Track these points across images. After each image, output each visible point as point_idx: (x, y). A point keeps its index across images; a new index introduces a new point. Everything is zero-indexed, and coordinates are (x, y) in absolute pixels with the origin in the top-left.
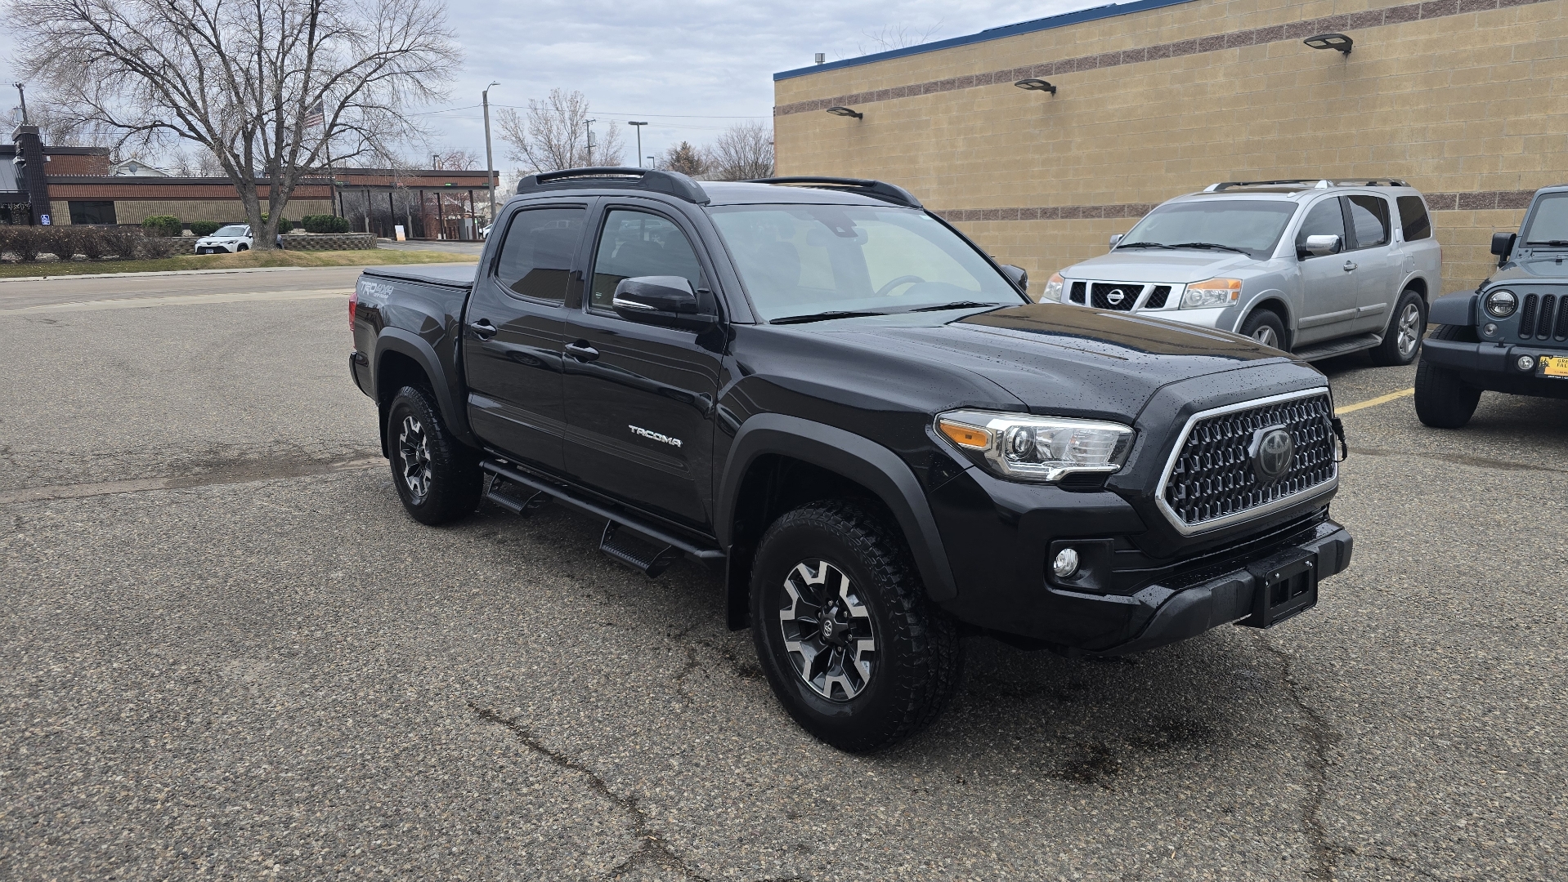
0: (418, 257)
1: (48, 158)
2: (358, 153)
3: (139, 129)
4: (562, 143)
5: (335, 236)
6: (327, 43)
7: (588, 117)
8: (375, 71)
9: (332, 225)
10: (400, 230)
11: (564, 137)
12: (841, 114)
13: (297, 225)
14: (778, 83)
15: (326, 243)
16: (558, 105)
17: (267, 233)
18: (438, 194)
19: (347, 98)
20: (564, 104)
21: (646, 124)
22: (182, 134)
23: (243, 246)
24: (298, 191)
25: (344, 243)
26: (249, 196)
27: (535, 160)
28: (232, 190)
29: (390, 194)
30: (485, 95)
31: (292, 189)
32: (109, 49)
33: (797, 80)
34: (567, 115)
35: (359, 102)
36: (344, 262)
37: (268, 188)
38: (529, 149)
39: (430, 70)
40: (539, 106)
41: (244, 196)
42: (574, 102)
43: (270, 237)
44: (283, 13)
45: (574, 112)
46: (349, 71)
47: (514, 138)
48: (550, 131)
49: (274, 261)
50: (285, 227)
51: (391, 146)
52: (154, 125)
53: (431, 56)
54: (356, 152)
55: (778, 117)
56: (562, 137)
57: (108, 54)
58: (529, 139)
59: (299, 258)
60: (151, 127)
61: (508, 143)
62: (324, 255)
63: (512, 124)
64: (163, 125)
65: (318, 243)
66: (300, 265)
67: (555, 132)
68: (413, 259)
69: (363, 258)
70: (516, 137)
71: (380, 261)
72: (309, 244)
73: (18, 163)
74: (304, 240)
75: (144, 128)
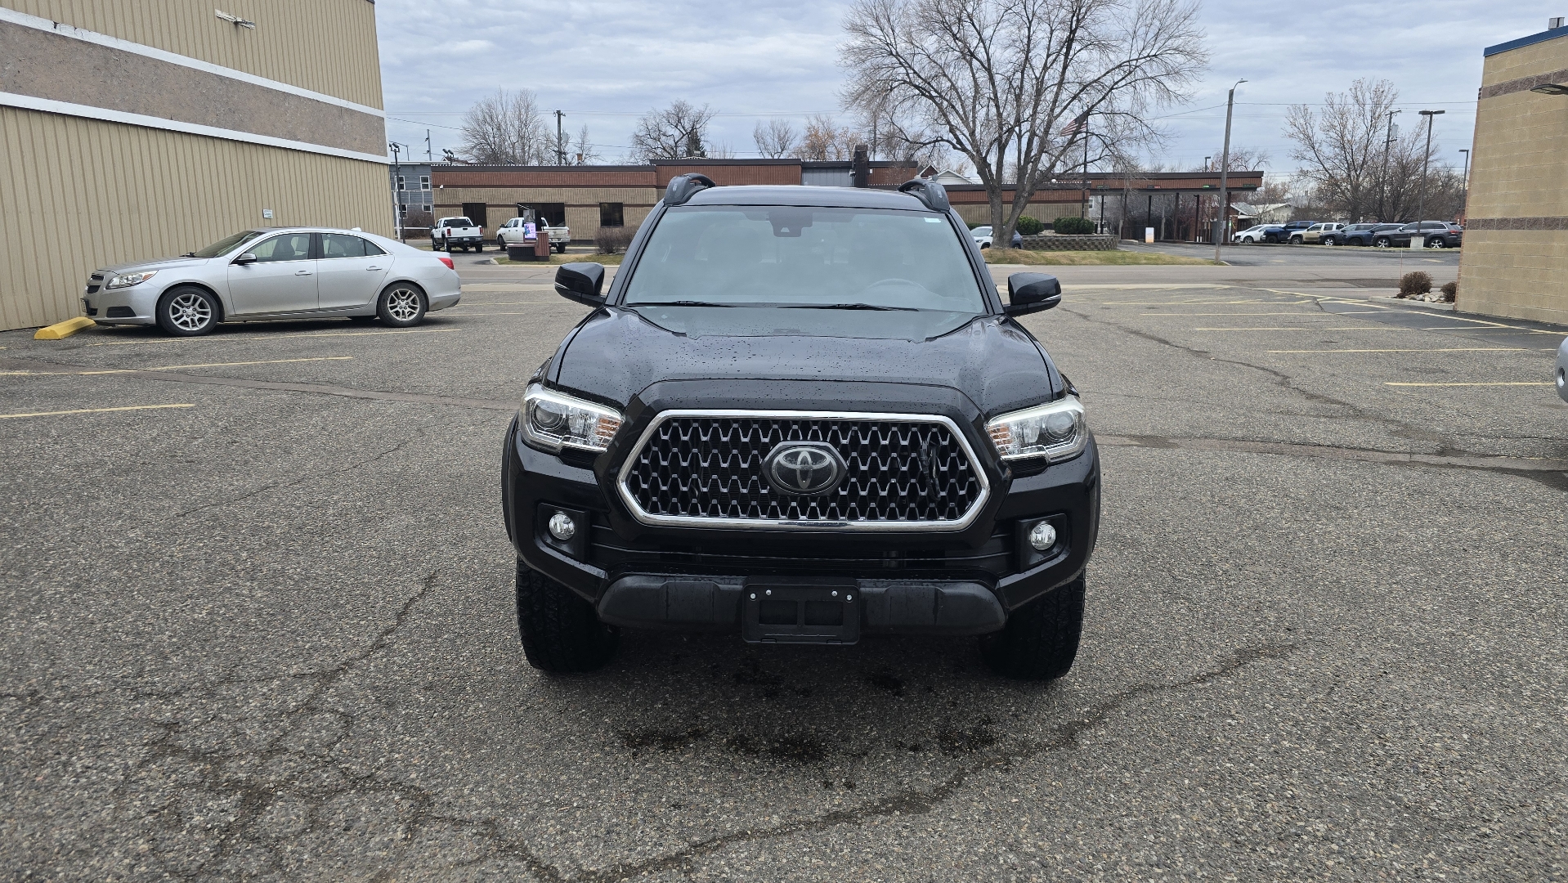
0: (1136, 258)
1: (871, 171)
2: (1100, 158)
3: (925, 144)
4: (1357, 139)
5: (1076, 237)
6: (1084, 55)
7: (1393, 108)
8: (1123, 78)
9: (1078, 227)
10: (1150, 233)
11: (1361, 132)
12: (1552, 93)
13: (1048, 226)
14: (1489, 59)
15: (1069, 244)
16: (1360, 97)
17: (1004, 234)
18: (1198, 196)
19: (1093, 106)
20: (1367, 95)
21: (1443, 112)
22: (955, 147)
23: (986, 245)
24: (1038, 195)
25: (1085, 244)
26: (995, 200)
27: (1321, 158)
28: (983, 196)
29: (1150, 197)
30: (1231, 93)
31: (1031, 194)
32: (906, 78)
33: (1513, 54)
34: (1368, 108)
35: (1103, 110)
36: (1065, 261)
37: (1012, 194)
38: (1316, 146)
39: (1174, 73)
40: (1337, 100)
41: (992, 201)
42: (1379, 94)
43: (1006, 237)
44: (1052, 32)
45: (1377, 105)
46: (1095, 81)
47: (1301, 136)
48: (1345, 127)
49: (1006, 259)
50: (1036, 228)
51: (1128, 150)
52: (937, 141)
53: (1180, 58)
54: (1098, 157)
55: (1484, 100)
56: (1358, 130)
57: (905, 82)
58: (1319, 135)
59: (1027, 257)
60: (935, 142)
61: (1294, 141)
62: (1049, 254)
63: (1302, 121)
64: (943, 140)
65: (1062, 244)
66: (1026, 263)
67: (1349, 127)
68: (1131, 260)
69: (1084, 258)
70: (1304, 135)
71: (1098, 262)
72: (1054, 244)
73: (852, 175)
74: (1050, 240)
75: (930, 143)
